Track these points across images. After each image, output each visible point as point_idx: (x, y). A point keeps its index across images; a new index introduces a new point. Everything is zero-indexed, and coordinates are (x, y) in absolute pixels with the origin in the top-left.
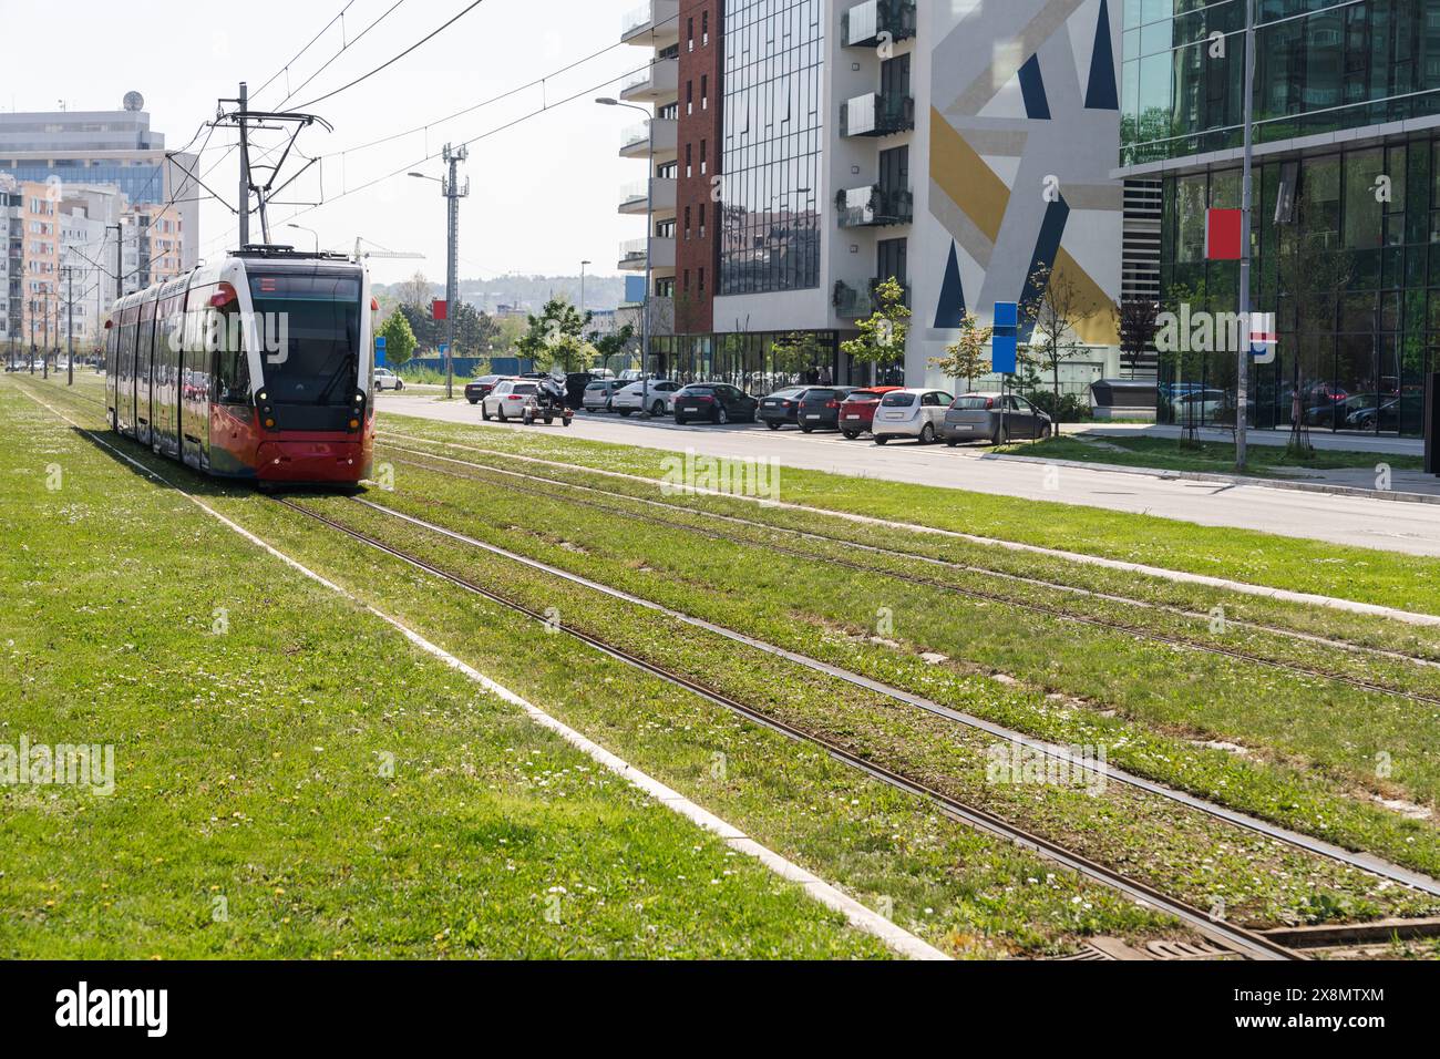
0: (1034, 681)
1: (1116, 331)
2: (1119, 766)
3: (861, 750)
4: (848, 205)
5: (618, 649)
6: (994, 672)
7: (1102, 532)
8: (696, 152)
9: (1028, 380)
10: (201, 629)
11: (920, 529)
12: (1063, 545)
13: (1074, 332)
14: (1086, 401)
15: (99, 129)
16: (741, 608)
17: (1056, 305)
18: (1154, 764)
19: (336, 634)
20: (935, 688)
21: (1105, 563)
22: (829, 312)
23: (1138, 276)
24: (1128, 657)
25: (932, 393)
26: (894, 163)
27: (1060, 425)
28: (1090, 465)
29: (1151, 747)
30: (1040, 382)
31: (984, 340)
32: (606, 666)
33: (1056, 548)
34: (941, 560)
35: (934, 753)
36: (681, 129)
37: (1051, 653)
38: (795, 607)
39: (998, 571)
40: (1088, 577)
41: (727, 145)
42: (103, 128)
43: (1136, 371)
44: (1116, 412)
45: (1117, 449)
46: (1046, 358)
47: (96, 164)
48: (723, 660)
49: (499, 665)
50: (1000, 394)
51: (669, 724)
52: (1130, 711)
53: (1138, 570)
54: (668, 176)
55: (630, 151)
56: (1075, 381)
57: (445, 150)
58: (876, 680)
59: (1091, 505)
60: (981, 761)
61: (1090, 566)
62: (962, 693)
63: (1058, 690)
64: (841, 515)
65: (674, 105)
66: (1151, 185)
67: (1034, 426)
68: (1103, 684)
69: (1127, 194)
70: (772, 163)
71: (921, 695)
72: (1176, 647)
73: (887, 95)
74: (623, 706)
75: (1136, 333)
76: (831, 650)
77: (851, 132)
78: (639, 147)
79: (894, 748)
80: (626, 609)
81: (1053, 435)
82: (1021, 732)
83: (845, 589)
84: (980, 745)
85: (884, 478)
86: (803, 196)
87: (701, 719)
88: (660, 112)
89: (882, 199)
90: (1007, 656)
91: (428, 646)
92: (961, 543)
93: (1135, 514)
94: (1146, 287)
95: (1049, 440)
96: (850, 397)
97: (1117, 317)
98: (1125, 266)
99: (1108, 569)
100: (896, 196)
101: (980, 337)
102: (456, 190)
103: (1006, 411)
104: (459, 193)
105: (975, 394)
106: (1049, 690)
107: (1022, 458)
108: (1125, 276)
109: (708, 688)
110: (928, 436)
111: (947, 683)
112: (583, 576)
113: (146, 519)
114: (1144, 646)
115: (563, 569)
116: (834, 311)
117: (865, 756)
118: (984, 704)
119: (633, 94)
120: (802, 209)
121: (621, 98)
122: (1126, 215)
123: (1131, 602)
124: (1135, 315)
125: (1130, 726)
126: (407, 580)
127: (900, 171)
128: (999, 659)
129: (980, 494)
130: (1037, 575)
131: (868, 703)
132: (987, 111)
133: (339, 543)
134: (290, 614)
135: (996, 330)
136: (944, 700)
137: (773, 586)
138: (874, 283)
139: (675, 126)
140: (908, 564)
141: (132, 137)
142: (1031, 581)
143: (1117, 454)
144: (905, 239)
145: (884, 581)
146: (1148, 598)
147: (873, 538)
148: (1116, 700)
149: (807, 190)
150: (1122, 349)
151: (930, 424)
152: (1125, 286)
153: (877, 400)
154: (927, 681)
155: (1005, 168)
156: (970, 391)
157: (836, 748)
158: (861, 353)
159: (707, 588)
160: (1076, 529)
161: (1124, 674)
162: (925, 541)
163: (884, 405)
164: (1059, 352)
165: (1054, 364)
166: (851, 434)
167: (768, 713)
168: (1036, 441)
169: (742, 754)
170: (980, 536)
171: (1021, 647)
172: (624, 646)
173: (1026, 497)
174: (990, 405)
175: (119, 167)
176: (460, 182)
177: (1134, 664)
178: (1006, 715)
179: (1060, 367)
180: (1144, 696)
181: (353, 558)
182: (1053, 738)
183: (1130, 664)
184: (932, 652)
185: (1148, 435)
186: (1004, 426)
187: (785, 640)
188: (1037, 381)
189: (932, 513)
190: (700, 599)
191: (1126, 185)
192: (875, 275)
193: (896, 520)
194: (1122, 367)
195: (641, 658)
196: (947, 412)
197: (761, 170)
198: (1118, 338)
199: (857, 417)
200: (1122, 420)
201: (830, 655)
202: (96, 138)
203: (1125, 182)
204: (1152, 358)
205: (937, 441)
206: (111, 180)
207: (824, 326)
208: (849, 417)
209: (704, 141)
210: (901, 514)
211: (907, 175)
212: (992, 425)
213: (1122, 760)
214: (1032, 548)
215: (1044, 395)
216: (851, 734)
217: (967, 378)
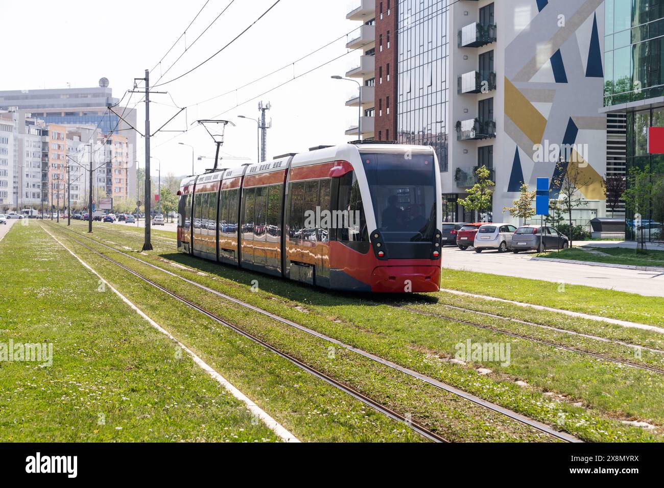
0: (538, 385)
1: (604, 193)
2: (579, 437)
3: (432, 427)
4: (462, 129)
5: (311, 366)
6: (516, 380)
7: (586, 299)
8: (384, 103)
9: (557, 218)
10: (85, 356)
11: (488, 298)
12: (565, 307)
13: (579, 193)
14: (588, 229)
15: (87, 97)
16: (382, 343)
17: (570, 178)
18: (598, 436)
19: (155, 359)
20: (481, 389)
21: (587, 317)
22: (453, 185)
23: (615, 164)
24: (592, 371)
25: (504, 226)
26: (486, 107)
27: (573, 242)
28: (588, 263)
29: (598, 426)
30: (563, 219)
31: (532, 198)
32: (300, 377)
33: (561, 309)
34: (498, 315)
35: (473, 429)
36: (376, 92)
37: (549, 368)
38: (413, 342)
39: (528, 321)
40: (576, 325)
41: (400, 99)
42: (89, 96)
43: (614, 213)
44: (603, 235)
45: (604, 255)
46: (564, 207)
47: (86, 114)
48: (366, 373)
49: (241, 376)
50: (540, 226)
51: (326, 411)
52: (590, 403)
53: (605, 321)
54: (370, 115)
55: (350, 103)
56: (581, 219)
57: (259, 104)
58: (449, 384)
59: (583, 285)
60: (499, 434)
61: (578, 319)
62: (495, 392)
63: (551, 390)
64: (447, 290)
65: (373, 79)
66: (621, 116)
67: (559, 243)
68: (577, 387)
69: (609, 121)
70: (423, 108)
71: (473, 393)
72: (620, 365)
73: (482, 72)
74: (303, 400)
75: (614, 193)
76: (427, 367)
77: (464, 91)
78: (354, 101)
79: (450, 426)
80: (320, 343)
81: (569, 247)
82: (526, 415)
83: (442, 332)
84: (501, 424)
85: (475, 270)
86: (439, 125)
87: (346, 408)
88: (366, 83)
89: (480, 125)
90: (524, 371)
91: (204, 365)
92: (510, 306)
93: (606, 289)
94: (620, 169)
95: (568, 250)
96: (463, 228)
97: (604, 186)
98: (608, 158)
99: (588, 320)
100: (487, 124)
101: (530, 196)
102: (265, 124)
103: (544, 235)
104: (266, 126)
105: (527, 226)
106: (545, 390)
107: (552, 259)
108: (608, 164)
109: (354, 389)
110: (503, 247)
111: (488, 386)
112: (302, 325)
113: (78, 294)
114: (602, 364)
115: (293, 321)
116: (455, 183)
117: (434, 430)
118: (506, 399)
119: (352, 74)
120: (439, 131)
121: (346, 76)
122: (608, 132)
123: (598, 339)
124: (613, 184)
125: (589, 412)
126: (206, 328)
127: (489, 111)
128: (520, 372)
129: (523, 279)
130: (549, 323)
131: (442, 398)
132: (535, 79)
133: (177, 307)
134: (134, 348)
135: (538, 193)
136: (485, 397)
137: (403, 331)
138: (476, 169)
139: (373, 90)
140: (478, 318)
141: (103, 100)
142: (545, 327)
143: (603, 257)
144: (492, 146)
145: (464, 327)
146: (608, 337)
147: (463, 303)
148: (583, 396)
149: (441, 122)
150: (607, 202)
151: (504, 242)
152: (608, 169)
153: (476, 230)
154: (477, 385)
155: (544, 109)
156: (525, 224)
157: (419, 426)
158: (468, 205)
159: (368, 331)
160: (573, 298)
161: (588, 381)
162: (491, 305)
163: (479, 232)
164: (572, 203)
165: (569, 210)
166: (463, 247)
167: (384, 404)
168: (560, 250)
169: (363, 430)
170: (520, 302)
171: (533, 365)
172: (314, 365)
173: (549, 280)
174: (536, 232)
175: (97, 115)
176: (267, 121)
177: (595, 375)
178: (518, 406)
179: (572, 211)
180: (599, 394)
181: (183, 315)
182: (543, 420)
183: (593, 375)
184: (484, 368)
185: (620, 247)
186: (543, 242)
187: (403, 361)
188: (562, 219)
189: (496, 290)
190: (363, 337)
191: (608, 117)
192: (477, 165)
193: (476, 293)
194: (607, 211)
195: (322, 372)
196: (513, 236)
197: (417, 112)
198: (605, 196)
199: (466, 238)
200: (607, 239)
201: (426, 370)
202: (86, 101)
203: (608, 115)
204: (622, 207)
205: (508, 251)
206: (93, 122)
207: (451, 192)
208: (462, 238)
209: (388, 97)
210: (480, 290)
211: (492, 113)
212: (537, 242)
213: (581, 433)
214: (548, 308)
215: (565, 226)
216: (428, 417)
217: (524, 218)
